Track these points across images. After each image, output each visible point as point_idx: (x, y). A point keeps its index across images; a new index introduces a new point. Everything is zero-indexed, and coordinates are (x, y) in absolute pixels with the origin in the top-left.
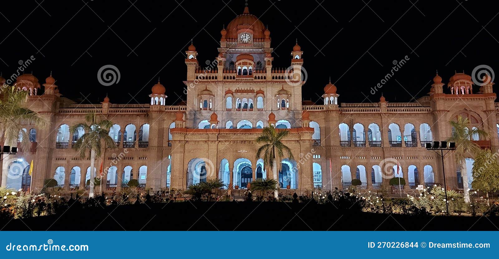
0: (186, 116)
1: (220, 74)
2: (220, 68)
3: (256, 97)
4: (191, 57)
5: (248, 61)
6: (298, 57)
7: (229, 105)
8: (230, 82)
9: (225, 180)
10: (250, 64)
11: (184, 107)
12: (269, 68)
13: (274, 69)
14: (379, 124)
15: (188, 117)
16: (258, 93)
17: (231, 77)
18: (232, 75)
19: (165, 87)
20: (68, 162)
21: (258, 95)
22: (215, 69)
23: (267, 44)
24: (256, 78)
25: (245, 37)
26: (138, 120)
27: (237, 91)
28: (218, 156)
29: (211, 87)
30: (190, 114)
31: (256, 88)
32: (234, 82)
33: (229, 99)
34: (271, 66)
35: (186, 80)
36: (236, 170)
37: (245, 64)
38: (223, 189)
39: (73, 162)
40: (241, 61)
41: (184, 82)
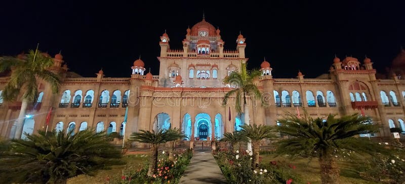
0: (158, 83)
1: (185, 52)
2: (185, 49)
3: (212, 69)
4: (164, 41)
5: (206, 45)
6: (241, 42)
7: (192, 75)
8: (193, 58)
9: (188, 133)
10: (207, 46)
11: (157, 76)
12: (221, 49)
13: (225, 50)
14: (299, 91)
15: (160, 83)
16: (213, 66)
17: (193, 55)
18: (194, 54)
19: (144, 62)
20: (67, 118)
21: (214, 68)
22: (182, 50)
23: (219, 38)
24: (211, 56)
25: (204, 33)
26: (124, 87)
27: (198, 65)
28: (182, 111)
29: (178, 62)
30: (161, 81)
31: (212, 63)
32: (195, 59)
33: (192, 72)
34: (223, 48)
35: (160, 56)
36: (196, 126)
37: (203, 46)
38: (186, 140)
39: (70, 118)
40: (201, 44)
41: (158, 58)
